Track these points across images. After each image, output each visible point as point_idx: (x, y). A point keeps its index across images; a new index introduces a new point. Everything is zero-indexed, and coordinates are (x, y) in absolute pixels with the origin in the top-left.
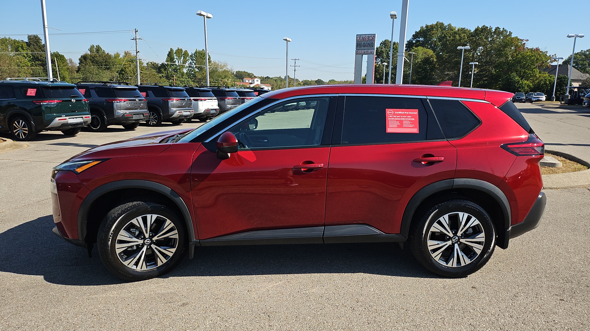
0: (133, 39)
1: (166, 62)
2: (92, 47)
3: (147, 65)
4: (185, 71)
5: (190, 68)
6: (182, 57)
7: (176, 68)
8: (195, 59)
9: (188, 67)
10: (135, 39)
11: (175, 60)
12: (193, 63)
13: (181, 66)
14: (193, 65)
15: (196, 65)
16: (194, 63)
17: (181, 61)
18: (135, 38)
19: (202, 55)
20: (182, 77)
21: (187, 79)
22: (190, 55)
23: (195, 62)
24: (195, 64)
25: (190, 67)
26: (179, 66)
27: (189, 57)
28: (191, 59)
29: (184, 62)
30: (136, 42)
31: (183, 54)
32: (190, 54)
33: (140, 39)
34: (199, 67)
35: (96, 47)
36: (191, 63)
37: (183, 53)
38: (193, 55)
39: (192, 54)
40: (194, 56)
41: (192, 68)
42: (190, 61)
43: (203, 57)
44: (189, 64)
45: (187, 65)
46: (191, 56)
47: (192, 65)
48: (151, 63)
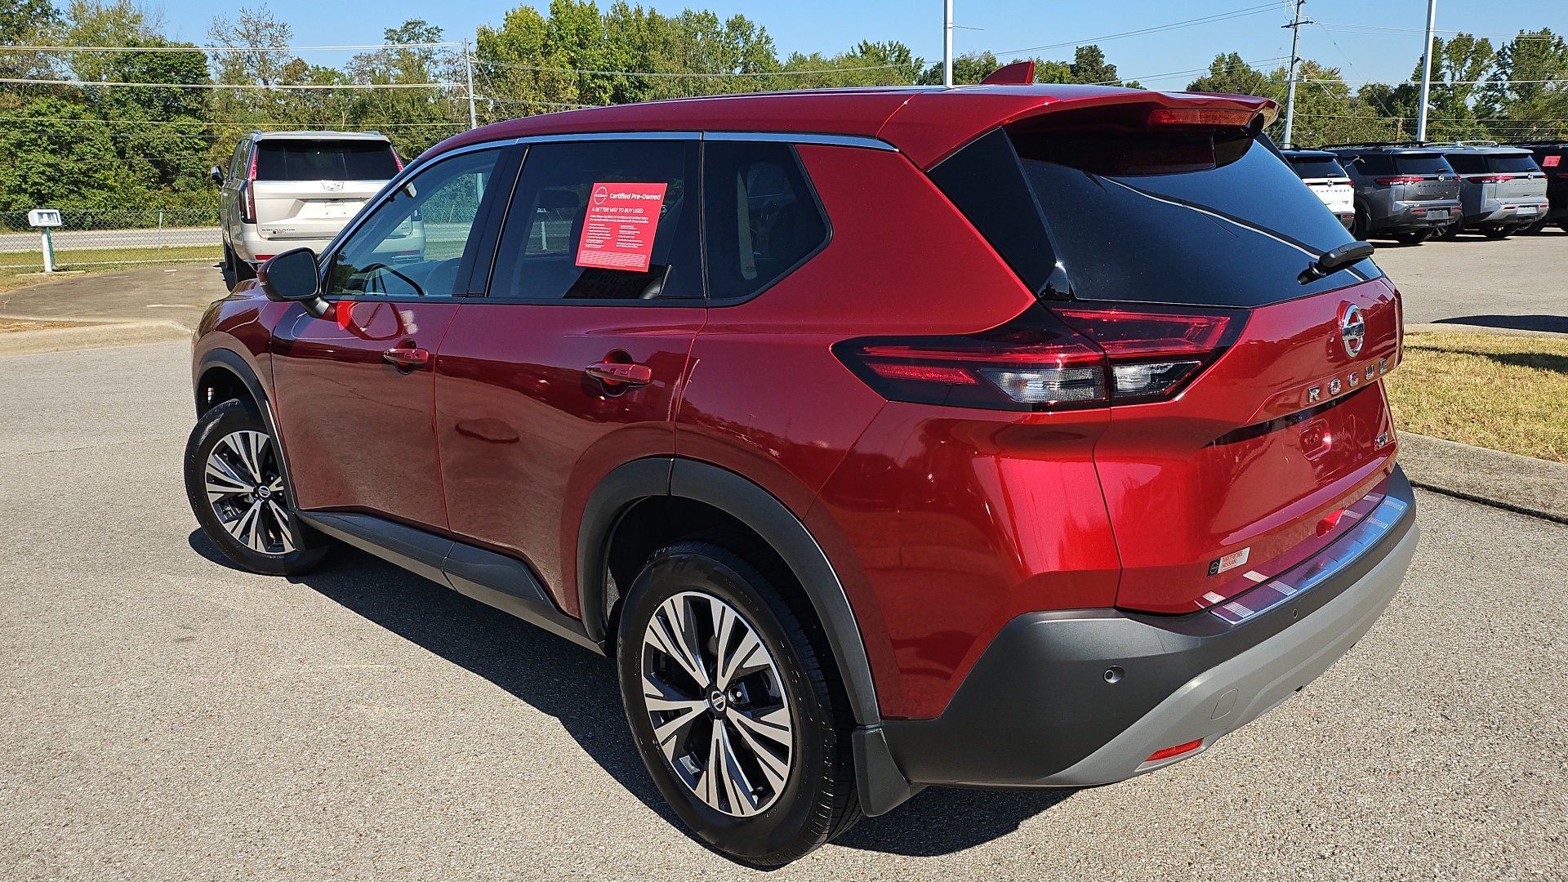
0: (1288, 27)
1: (1413, 79)
2: (1221, 60)
3: (1358, 95)
4: (1471, 102)
5: (1491, 93)
6: (1470, 61)
7: (1443, 94)
8: (1511, 61)
9: (1483, 89)
10: (1295, 25)
11: (1444, 70)
12: (1504, 77)
13: (1460, 89)
14: (1504, 82)
15: (1511, 80)
16: (1507, 75)
17: (1464, 73)
18: (1294, 22)
19: (1538, 46)
20: (1456, 122)
21: (1472, 125)
22: (1495, 51)
23: (1509, 71)
24: (1509, 79)
25: (1488, 90)
26: (1453, 88)
27: (1492, 59)
28: (1499, 65)
29: (1473, 75)
30: (1296, 31)
31: (1473, 52)
32: (1496, 48)
33: (1307, 22)
34: (1522, 87)
35: (1230, 58)
36: (1495, 75)
37: (1474, 49)
38: (1507, 50)
39: (1504, 49)
40: (1509, 53)
41: (1499, 91)
42: (1495, 68)
43: (1543, 53)
44: (1488, 80)
45: (1481, 82)
46: (1499, 53)
47: (1499, 83)
48: (1373, 87)
